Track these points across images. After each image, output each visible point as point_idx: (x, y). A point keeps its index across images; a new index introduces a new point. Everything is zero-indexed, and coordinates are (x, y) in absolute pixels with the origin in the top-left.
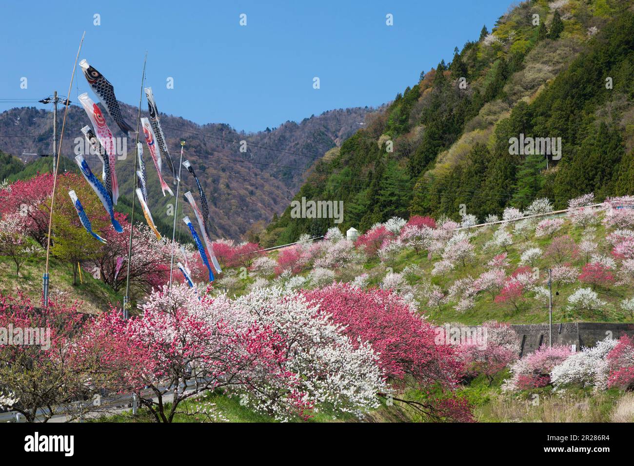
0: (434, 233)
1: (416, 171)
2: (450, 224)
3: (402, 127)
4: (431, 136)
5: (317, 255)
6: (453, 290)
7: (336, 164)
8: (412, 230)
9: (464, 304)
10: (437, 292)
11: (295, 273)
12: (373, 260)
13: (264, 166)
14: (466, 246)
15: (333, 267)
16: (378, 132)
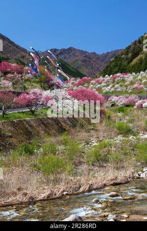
0: (126, 76)
1: (129, 63)
2: (130, 74)
3: (127, 54)
4: (133, 56)
5: (103, 80)
6: (128, 88)
7: (113, 61)
8: (122, 76)
9: (130, 91)
10: (125, 88)
11: (99, 84)
12: (114, 82)
13: (102, 61)
14: (132, 79)
15: (106, 83)
16: (122, 55)
